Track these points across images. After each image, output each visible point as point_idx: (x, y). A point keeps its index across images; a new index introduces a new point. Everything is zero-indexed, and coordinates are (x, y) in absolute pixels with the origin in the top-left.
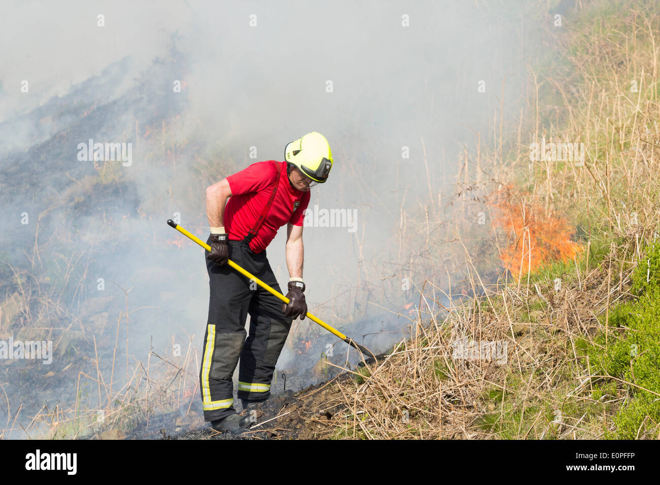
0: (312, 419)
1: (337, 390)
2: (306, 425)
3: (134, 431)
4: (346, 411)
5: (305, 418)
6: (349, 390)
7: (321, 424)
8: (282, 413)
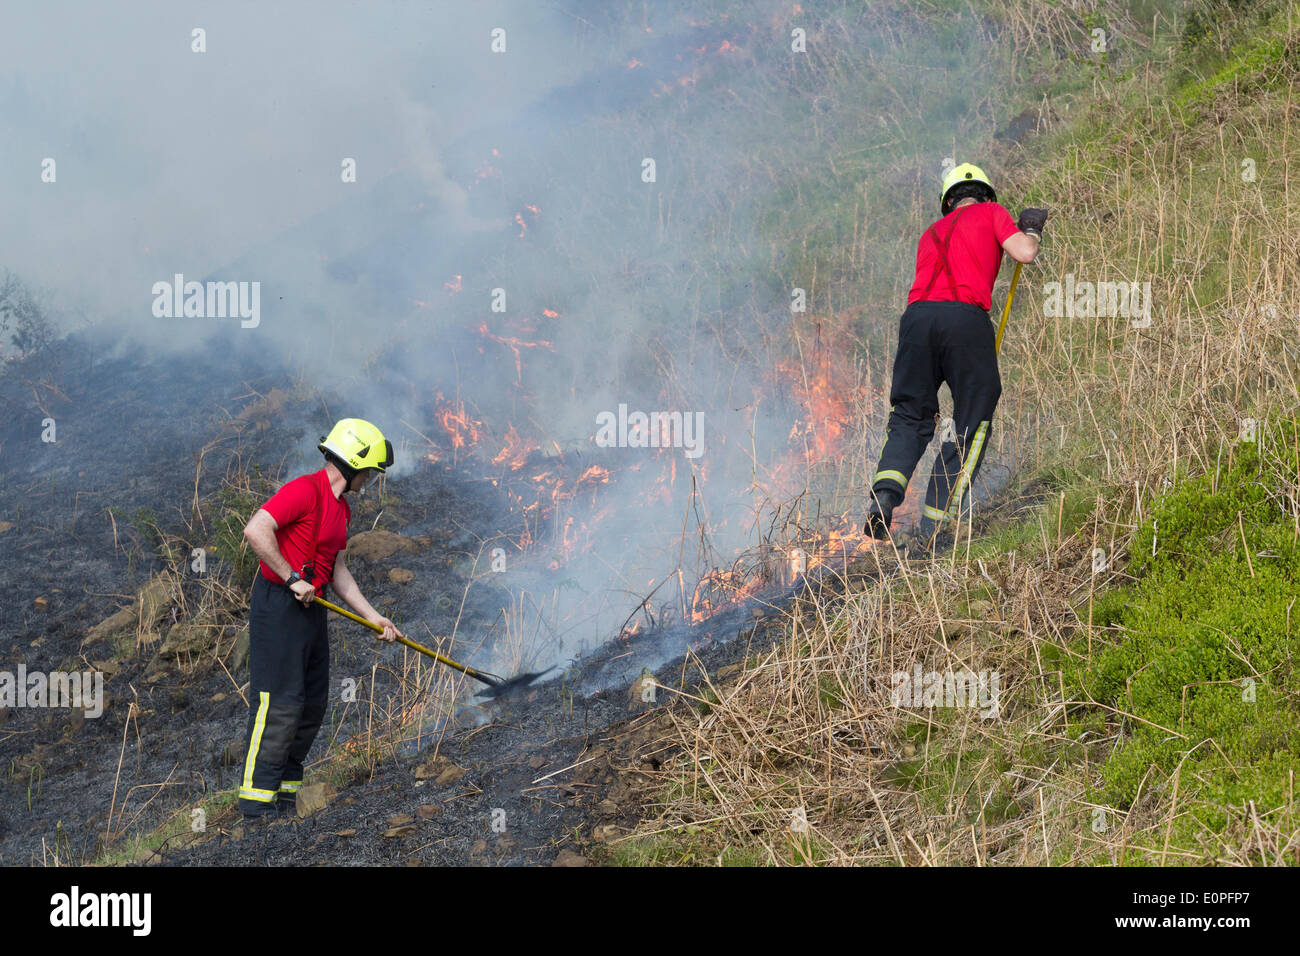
0: (629, 768)
1: (668, 723)
2: (620, 778)
3: (350, 786)
4: (683, 757)
5: (618, 767)
6: (687, 723)
7: (644, 777)
8: (583, 758)
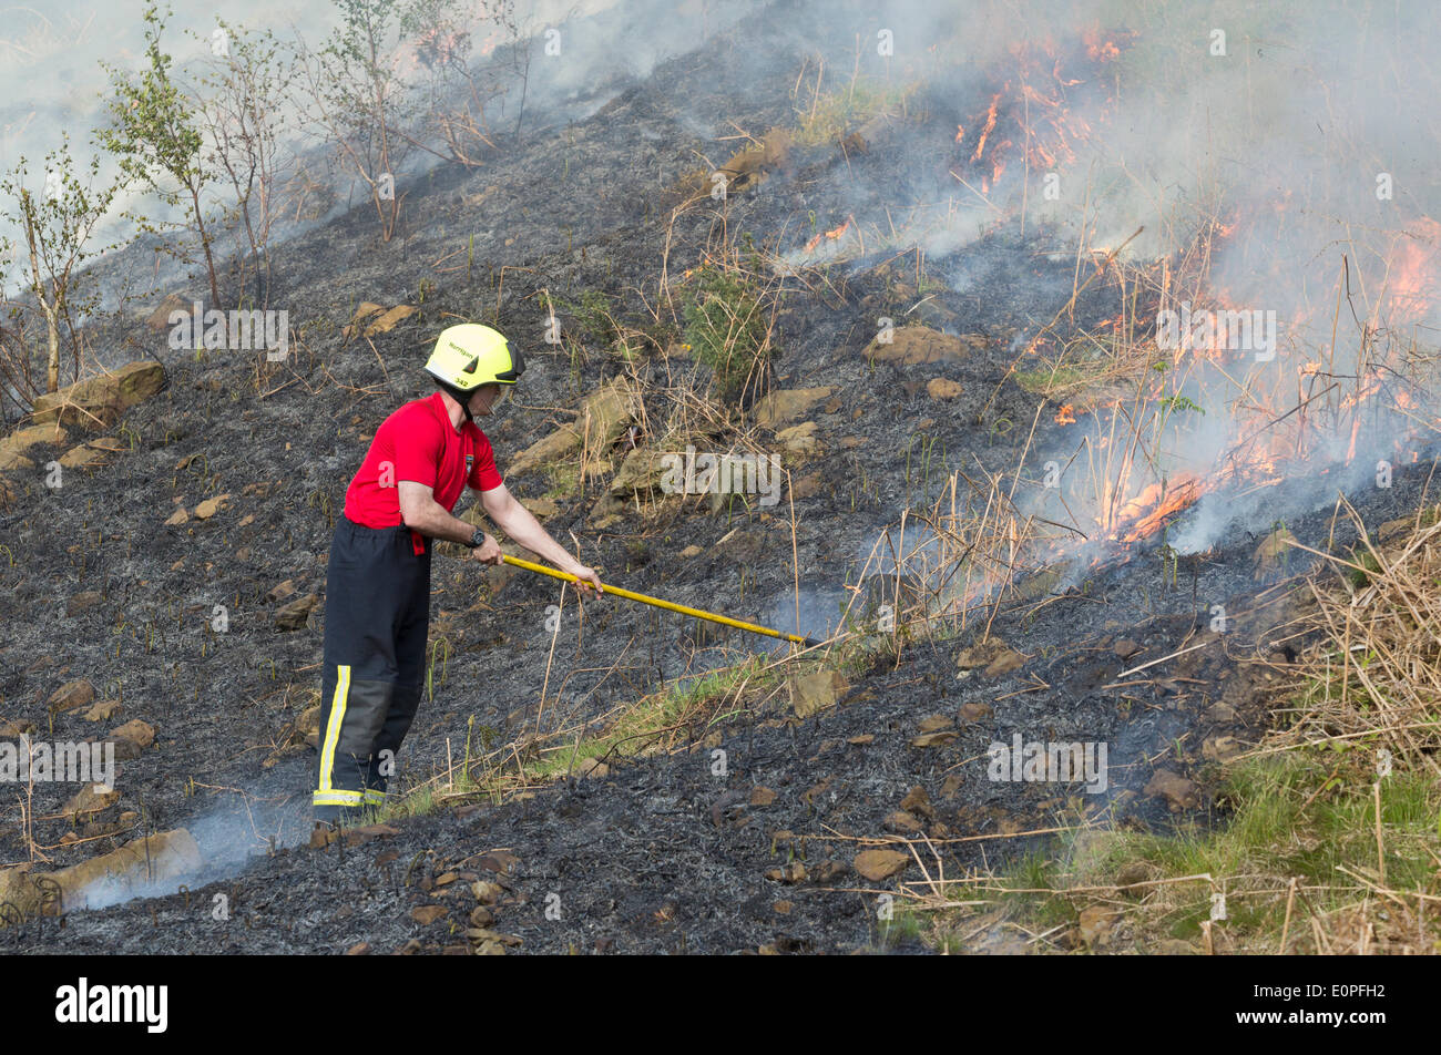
0: (1253, 659)
1: (1308, 598)
2: (1241, 673)
3: (868, 675)
4: (1328, 645)
5: (1238, 658)
6: (1335, 599)
7: (1273, 672)
8: (1189, 644)
